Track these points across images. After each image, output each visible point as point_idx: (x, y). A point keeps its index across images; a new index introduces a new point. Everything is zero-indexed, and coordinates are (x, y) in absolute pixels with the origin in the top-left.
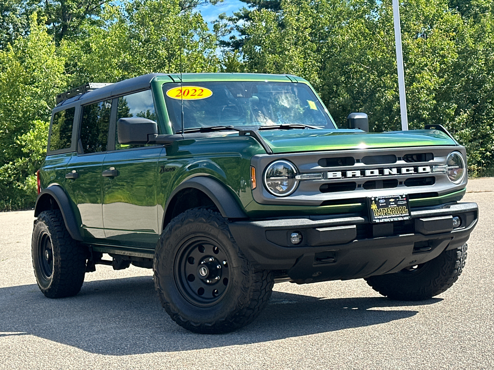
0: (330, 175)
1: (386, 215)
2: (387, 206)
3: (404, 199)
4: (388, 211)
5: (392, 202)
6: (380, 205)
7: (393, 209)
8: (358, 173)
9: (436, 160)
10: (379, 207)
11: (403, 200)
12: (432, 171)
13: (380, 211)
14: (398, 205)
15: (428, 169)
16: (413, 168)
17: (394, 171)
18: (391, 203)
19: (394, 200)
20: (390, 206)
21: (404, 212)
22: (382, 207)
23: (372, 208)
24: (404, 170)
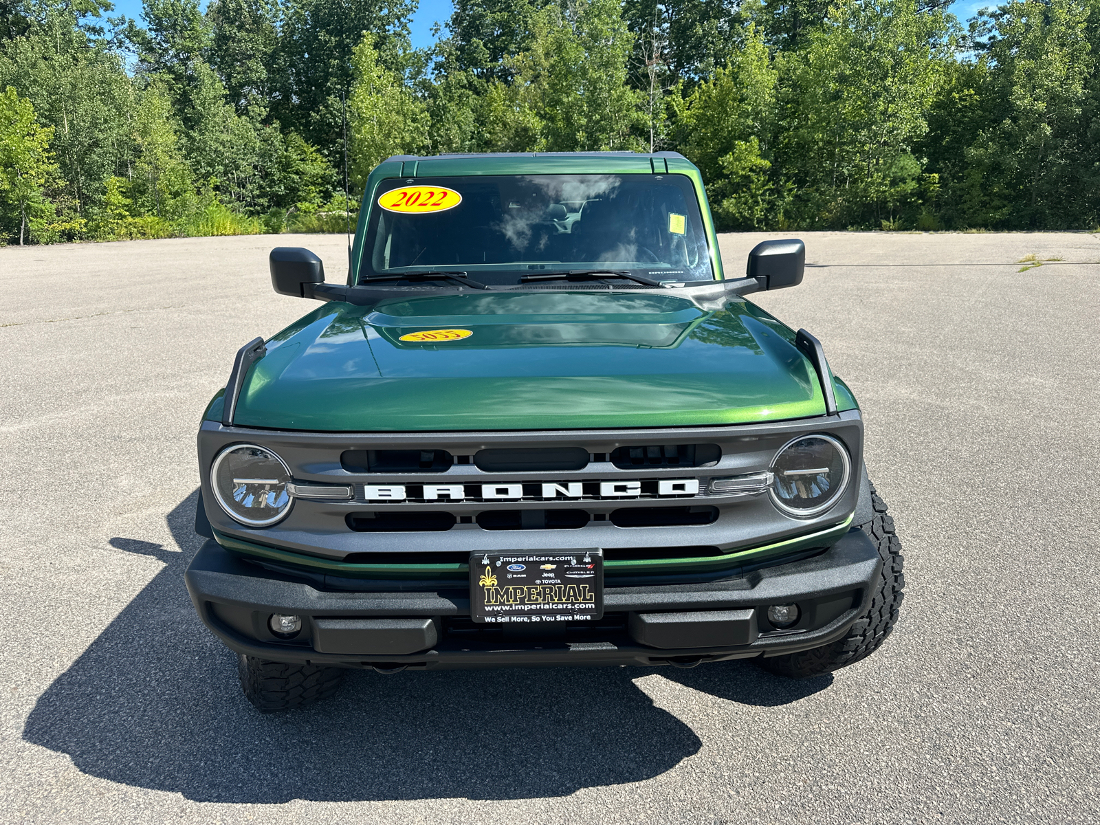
0: (372, 492)
1: (523, 602)
2: (529, 581)
3: (588, 566)
4: (530, 594)
5: (548, 572)
6: (510, 576)
7: (548, 591)
8: (457, 492)
9: (728, 463)
10: (503, 581)
11: (586, 569)
12: (707, 492)
13: (506, 592)
14: (566, 581)
15: (692, 486)
16: (638, 484)
17: (576, 490)
18: (545, 575)
19: (554, 567)
20: (538, 582)
21: (580, 600)
22: (514, 582)
23: (481, 584)
24: (607, 489)
